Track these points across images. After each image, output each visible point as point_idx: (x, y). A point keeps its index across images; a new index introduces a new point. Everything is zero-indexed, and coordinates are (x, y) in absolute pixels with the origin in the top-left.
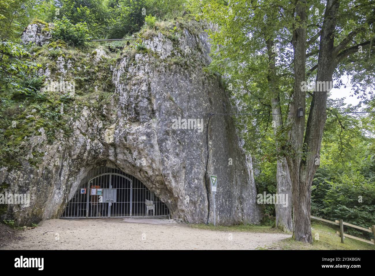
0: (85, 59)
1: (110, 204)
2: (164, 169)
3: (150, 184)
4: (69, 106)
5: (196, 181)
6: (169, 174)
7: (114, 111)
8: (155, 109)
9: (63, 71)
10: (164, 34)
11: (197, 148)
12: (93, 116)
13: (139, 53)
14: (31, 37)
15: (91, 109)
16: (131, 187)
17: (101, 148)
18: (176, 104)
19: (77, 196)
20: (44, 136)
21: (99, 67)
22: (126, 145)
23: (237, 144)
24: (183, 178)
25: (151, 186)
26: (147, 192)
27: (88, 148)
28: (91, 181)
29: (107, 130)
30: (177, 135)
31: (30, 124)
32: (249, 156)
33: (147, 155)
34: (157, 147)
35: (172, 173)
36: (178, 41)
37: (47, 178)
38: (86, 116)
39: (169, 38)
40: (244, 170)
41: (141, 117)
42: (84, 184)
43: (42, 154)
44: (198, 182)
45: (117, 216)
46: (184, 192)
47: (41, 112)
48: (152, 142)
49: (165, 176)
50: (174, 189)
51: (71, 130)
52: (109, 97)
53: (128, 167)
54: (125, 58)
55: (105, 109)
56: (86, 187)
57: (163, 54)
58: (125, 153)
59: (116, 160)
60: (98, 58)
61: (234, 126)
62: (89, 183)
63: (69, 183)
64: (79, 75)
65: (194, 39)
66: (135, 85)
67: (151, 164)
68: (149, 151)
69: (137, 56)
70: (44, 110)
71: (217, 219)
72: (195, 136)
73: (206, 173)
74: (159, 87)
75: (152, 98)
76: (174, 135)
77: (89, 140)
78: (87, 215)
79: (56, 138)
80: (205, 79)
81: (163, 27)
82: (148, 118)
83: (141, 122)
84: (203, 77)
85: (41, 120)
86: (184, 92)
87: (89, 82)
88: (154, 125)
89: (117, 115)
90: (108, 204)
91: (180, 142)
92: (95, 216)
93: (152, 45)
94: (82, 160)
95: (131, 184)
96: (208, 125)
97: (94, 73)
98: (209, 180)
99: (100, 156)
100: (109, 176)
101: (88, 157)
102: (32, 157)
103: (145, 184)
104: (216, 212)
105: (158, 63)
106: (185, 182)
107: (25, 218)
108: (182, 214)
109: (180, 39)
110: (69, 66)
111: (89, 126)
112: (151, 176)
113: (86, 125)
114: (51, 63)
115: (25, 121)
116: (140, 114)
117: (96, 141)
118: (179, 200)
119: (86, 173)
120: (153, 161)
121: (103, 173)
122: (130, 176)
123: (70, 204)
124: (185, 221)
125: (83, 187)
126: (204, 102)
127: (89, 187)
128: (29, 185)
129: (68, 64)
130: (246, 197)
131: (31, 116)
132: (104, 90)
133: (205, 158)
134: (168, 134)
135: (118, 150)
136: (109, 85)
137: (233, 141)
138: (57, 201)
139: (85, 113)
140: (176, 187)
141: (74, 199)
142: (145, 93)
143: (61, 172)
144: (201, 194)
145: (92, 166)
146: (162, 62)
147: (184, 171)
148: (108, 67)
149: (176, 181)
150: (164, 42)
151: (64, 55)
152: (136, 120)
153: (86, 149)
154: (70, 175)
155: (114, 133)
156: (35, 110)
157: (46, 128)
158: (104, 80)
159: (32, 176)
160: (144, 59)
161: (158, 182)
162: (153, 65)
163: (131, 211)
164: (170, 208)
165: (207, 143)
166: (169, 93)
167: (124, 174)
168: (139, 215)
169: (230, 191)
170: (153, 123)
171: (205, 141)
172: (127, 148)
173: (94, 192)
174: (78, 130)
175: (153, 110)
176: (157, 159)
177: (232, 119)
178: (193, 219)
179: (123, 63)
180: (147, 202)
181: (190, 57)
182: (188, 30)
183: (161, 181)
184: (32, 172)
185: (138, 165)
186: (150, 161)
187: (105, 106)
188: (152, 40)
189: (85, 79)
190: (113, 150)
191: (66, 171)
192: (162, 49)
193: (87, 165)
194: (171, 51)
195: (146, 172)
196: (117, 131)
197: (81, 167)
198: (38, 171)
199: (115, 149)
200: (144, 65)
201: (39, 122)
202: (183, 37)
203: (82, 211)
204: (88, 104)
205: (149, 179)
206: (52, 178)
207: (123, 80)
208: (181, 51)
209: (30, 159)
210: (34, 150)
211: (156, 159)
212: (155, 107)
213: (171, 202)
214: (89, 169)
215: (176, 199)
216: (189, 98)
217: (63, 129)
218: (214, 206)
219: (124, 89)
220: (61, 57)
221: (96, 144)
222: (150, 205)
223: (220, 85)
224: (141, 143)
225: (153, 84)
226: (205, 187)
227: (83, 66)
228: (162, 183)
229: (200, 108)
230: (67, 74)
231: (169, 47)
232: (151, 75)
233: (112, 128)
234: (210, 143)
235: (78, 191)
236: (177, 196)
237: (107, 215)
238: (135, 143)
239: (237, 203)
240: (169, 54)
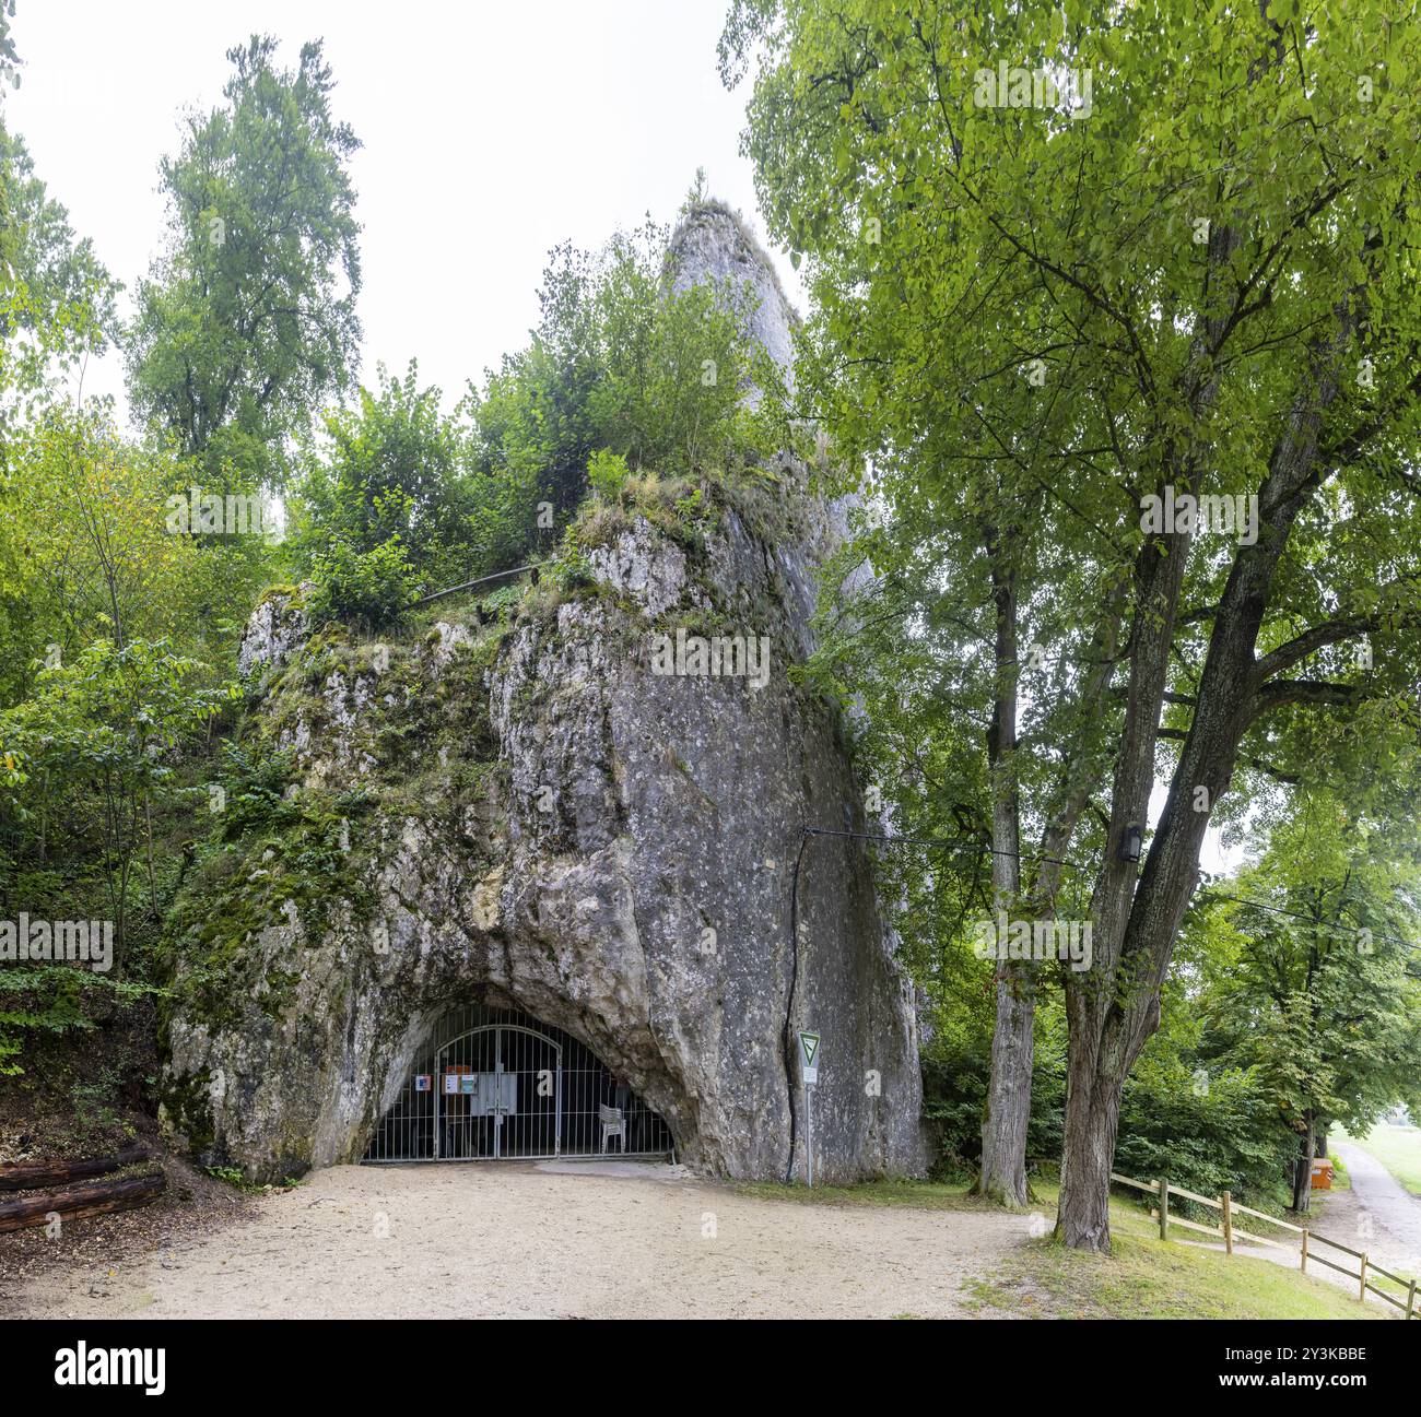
0: (405, 665)
1: (499, 1121)
2: (655, 1008)
3: (612, 1055)
4: (364, 826)
5: (757, 1049)
6: (670, 1023)
7: (499, 823)
8: (625, 802)
9: (346, 719)
10: (653, 522)
11: (762, 940)
12: (437, 848)
13: (571, 601)
14: (261, 646)
15: (429, 823)
16: (559, 1067)
17: (463, 947)
18: (696, 783)
19: (406, 1099)
20: (296, 926)
21: (449, 683)
22: (537, 932)
23: (878, 942)
24: (717, 1037)
25: (618, 1062)
26: (606, 1080)
27: (425, 949)
28: (442, 1051)
29: (479, 887)
30: (698, 892)
31: (259, 896)
32: (909, 984)
33: (602, 959)
34: (632, 936)
35: (681, 1021)
36: (705, 554)
37: (309, 1047)
38: (415, 850)
39: (675, 538)
40: (895, 1024)
41: (580, 832)
42: (423, 1064)
43: (294, 980)
44: (762, 1052)
45: (520, 1154)
46: (718, 1081)
47: (287, 855)
48: (618, 916)
49: (658, 1031)
50: (687, 1073)
51: (375, 898)
52: (484, 777)
53: (548, 1003)
54: (524, 630)
55: (470, 819)
56: (431, 1072)
57: (651, 599)
58: (534, 960)
59: (512, 980)
60: (443, 654)
61: (871, 885)
62: (437, 1059)
63: (380, 1061)
64: (391, 721)
65: (758, 556)
66: (557, 720)
67: (616, 991)
68: (608, 948)
69: (566, 611)
70: (296, 849)
71: (815, 1167)
72: (755, 899)
73: (787, 1026)
74: (637, 721)
75: (616, 763)
76: (689, 893)
77: (427, 925)
78: (437, 1152)
79: (331, 927)
80: (793, 705)
81: (653, 497)
82: (605, 835)
83: (581, 853)
84: (786, 700)
85: (289, 879)
86: (723, 744)
87: (421, 738)
88: (624, 860)
89: (507, 834)
90: (492, 1119)
91: (706, 920)
92: (458, 1155)
93: (612, 566)
94: (412, 988)
95: (559, 1057)
96: (796, 866)
97: (435, 706)
98: (795, 1046)
99: (463, 973)
100: (493, 1033)
101: (426, 977)
102: (267, 989)
103: (598, 1054)
104: (815, 1145)
105: (635, 632)
106: (721, 1050)
107: (267, 1163)
108: (710, 1150)
109: (710, 547)
110: (361, 698)
111: (424, 882)
112: (616, 1031)
113: (415, 875)
114: (309, 702)
115: (247, 889)
116: (578, 822)
117: (447, 927)
118: (702, 1107)
119: (428, 1029)
120: (620, 979)
121: (476, 1025)
122: (553, 1032)
123: (390, 1122)
124: (719, 1171)
125: (422, 1073)
126: (785, 786)
127: (437, 1070)
128: (262, 1070)
129: (356, 693)
130: (897, 1103)
131: (260, 872)
132: (467, 756)
133: (786, 975)
134: (669, 891)
135: (515, 951)
136: (482, 738)
137: (866, 934)
138: (348, 1115)
139: (412, 838)
140: (692, 1066)
141: (398, 1106)
142: (594, 748)
143: (352, 1029)
144: (771, 1091)
145: (443, 1006)
146: (649, 626)
147: (719, 1013)
148: (477, 677)
149: (694, 1047)
150: (655, 553)
151: (342, 666)
152: (565, 847)
153: (418, 955)
154: (379, 1038)
155: (500, 895)
156: (269, 854)
157: (300, 900)
158: (465, 726)
159: (268, 1044)
160: (587, 622)
161: (636, 1048)
162: (619, 642)
163: (558, 1139)
164: (675, 1129)
165: (794, 926)
166: (672, 743)
167: (538, 1025)
168: (580, 1151)
169: (853, 1084)
170: (619, 853)
171: (789, 919)
172: (541, 942)
173: (452, 1084)
174: (392, 896)
175: (619, 808)
176: (633, 974)
177: (867, 861)
178: (745, 1167)
179: (522, 649)
180: (606, 1112)
181: (745, 620)
182: (741, 517)
183: (647, 1045)
184: (267, 1032)
185: (576, 994)
186: (612, 982)
187: (471, 809)
188: (613, 546)
189: (409, 732)
190: (499, 953)
191: (365, 1026)
192: (650, 580)
193: (428, 1002)
194: (680, 590)
195: (602, 1019)
196: (508, 888)
197: (412, 1009)
198: (284, 1028)
199: (506, 945)
200: (588, 644)
201: (282, 885)
202: (722, 538)
203: (421, 1141)
204: (418, 810)
205: (609, 1038)
206: (325, 1047)
207: (522, 708)
208: (714, 591)
209: (261, 995)
210: (271, 968)
211: (631, 974)
212: (626, 796)
213: (680, 1113)
214: (434, 1015)
215: (694, 1104)
216: (739, 768)
217: (348, 897)
218: (808, 1128)
219: (523, 740)
220: (336, 673)
221: (448, 935)
222: (613, 1122)
223: (838, 743)
224: (583, 922)
225: (617, 711)
226: (782, 1069)
227: (400, 690)
228: (651, 1052)
229: (776, 807)
230: (357, 725)
231: (673, 573)
232: (611, 677)
233: (493, 881)
234: (803, 927)
235: (409, 1084)
236: (695, 1093)
237: (491, 1153)
238: (564, 922)
239: (870, 1119)
240: (673, 599)
